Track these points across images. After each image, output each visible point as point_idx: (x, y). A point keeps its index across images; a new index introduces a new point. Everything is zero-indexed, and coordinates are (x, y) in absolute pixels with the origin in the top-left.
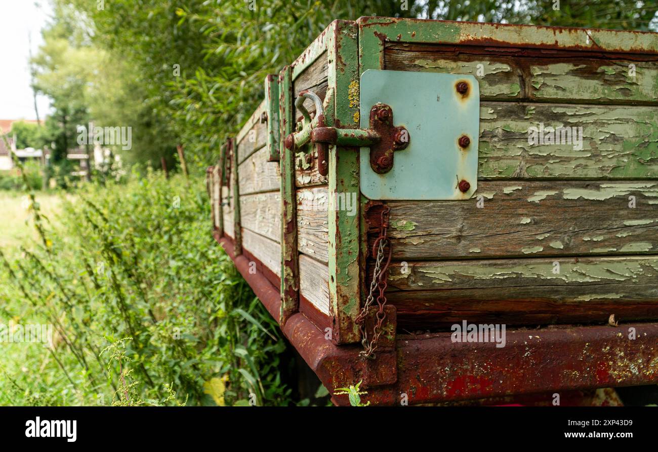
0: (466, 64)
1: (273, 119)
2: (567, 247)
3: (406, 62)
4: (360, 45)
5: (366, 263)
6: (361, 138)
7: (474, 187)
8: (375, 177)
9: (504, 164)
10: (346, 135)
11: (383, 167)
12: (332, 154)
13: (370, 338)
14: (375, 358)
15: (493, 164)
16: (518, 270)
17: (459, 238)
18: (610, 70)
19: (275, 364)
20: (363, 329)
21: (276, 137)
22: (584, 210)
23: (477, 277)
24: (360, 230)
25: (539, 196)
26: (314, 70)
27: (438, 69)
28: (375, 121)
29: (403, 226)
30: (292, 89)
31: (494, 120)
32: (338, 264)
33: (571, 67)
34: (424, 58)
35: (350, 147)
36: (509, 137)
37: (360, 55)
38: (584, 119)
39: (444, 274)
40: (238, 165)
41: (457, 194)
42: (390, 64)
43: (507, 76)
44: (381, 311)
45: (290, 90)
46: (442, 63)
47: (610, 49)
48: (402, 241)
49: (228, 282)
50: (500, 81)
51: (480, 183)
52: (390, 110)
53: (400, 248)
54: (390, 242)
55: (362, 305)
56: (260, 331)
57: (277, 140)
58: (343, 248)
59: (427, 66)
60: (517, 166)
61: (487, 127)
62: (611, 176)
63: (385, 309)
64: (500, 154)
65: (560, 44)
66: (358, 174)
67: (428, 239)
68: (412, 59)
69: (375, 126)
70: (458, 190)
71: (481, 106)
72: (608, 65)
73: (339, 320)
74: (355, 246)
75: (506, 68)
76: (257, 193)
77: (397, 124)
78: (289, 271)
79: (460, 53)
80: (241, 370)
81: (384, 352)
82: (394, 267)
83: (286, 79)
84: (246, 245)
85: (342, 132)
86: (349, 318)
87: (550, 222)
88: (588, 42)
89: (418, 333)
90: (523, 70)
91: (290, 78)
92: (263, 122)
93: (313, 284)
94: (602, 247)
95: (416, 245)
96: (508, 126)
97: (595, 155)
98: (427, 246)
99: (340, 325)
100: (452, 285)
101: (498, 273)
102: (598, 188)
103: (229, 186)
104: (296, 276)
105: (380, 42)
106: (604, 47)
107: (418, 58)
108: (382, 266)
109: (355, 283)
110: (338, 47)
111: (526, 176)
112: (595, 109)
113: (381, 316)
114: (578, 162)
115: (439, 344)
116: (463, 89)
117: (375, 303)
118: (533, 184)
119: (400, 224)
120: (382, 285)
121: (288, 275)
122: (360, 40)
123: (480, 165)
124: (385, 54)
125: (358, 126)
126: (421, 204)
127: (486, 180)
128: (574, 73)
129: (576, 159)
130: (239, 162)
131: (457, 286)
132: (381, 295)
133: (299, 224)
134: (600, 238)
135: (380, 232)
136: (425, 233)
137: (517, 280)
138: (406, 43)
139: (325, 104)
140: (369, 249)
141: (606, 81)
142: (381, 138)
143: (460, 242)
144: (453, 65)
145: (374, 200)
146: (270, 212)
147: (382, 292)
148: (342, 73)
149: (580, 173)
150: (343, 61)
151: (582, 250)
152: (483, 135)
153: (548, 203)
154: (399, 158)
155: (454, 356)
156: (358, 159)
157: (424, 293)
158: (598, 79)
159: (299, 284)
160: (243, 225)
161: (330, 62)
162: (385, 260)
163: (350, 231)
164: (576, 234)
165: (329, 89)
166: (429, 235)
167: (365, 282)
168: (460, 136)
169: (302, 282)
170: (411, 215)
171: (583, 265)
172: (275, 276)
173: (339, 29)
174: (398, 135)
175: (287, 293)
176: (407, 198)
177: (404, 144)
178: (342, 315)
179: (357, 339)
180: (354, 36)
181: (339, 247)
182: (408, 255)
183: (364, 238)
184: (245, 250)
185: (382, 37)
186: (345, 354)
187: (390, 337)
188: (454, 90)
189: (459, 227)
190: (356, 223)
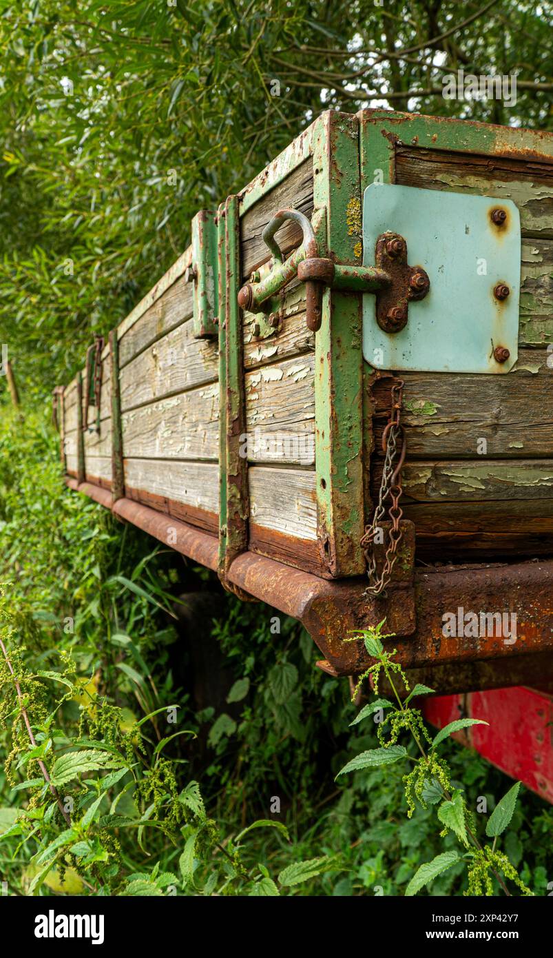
0: (503, 184)
1: (206, 275)
3: (424, 176)
4: (362, 148)
5: (373, 460)
6: (367, 279)
7: (514, 356)
8: (383, 337)
10: (346, 273)
11: (394, 326)
12: (326, 299)
13: (381, 566)
14: (386, 596)
15: (540, 325)
17: (496, 427)
20: (370, 554)
21: (211, 300)
23: (519, 483)
24: (363, 412)
26: (283, 192)
27: (466, 189)
28: (384, 256)
29: (422, 407)
30: (239, 228)
31: (540, 264)
32: (334, 461)
34: (448, 172)
35: (348, 292)
37: (362, 161)
39: (476, 478)
40: (118, 369)
41: (488, 365)
42: (404, 177)
44: (396, 526)
45: (236, 229)
46: (472, 180)
48: (419, 430)
49: (105, 536)
50: (547, 211)
51: (522, 352)
52: (403, 243)
53: (416, 440)
54: (402, 431)
55: (368, 519)
57: (212, 305)
58: (341, 437)
59: (452, 184)
61: (531, 273)
63: (400, 525)
64: (547, 312)
66: (360, 331)
67: (454, 427)
68: (433, 172)
69: (384, 265)
70: (493, 360)
71: (523, 243)
73: (336, 542)
74: (357, 434)
76: (159, 399)
77: (413, 262)
78: (235, 490)
79: (495, 169)
80: (121, 666)
81: (398, 588)
82: (408, 468)
83: (232, 213)
84: (130, 483)
85: (341, 269)
86: (350, 539)
89: (437, 564)
91: (237, 212)
92: (190, 280)
93: (278, 502)
95: (438, 436)
98: (452, 437)
99: (336, 549)
100: (485, 495)
103: (99, 404)
104: (245, 498)
105: (390, 145)
107: (439, 171)
108: (394, 464)
109: (358, 489)
110: (332, 149)
113: (395, 535)
115: (470, 578)
116: (499, 219)
117: (386, 518)
119: (416, 406)
120: (395, 492)
121: (234, 496)
122: (362, 141)
123: (522, 326)
124: (396, 163)
125: (359, 262)
126: (444, 378)
127: (530, 347)
130: (121, 364)
131: (492, 497)
132: (395, 505)
135: (390, 417)
136: (450, 420)
138: (424, 149)
139: (314, 227)
140: (374, 440)
142: (391, 281)
143: (496, 433)
144: (485, 184)
145: (381, 371)
146: (186, 420)
147: (396, 501)
148: (338, 186)
150: (339, 168)
152: (525, 284)
154: (415, 312)
155: (490, 595)
156: (360, 308)
157: (448, 506)
159: (250, 509)
160: (126, 454)
161: (317, 172)
162: (397, 458)
163: (350, 412)
165: (317, 210)
166: (456, 421)
167: (372, 487)
168: (495, 284)
169: (254, 505)
170: (431, 393)
173: (334, 124)
174: (416, 278)
175: (231, 522)
176: (425, 369)
177: (421, 292)
178: (340, 536)
179: (361, 570)
180: (353, 134)
181: (335, 436)
182: (427, 450)
183: (369, 424)
184: (131, 490)
185: (391, 137)
186: (341, 593)
187: (407, 567)
188: (486, 220)
189: (495, 411)
190: (358, 401)
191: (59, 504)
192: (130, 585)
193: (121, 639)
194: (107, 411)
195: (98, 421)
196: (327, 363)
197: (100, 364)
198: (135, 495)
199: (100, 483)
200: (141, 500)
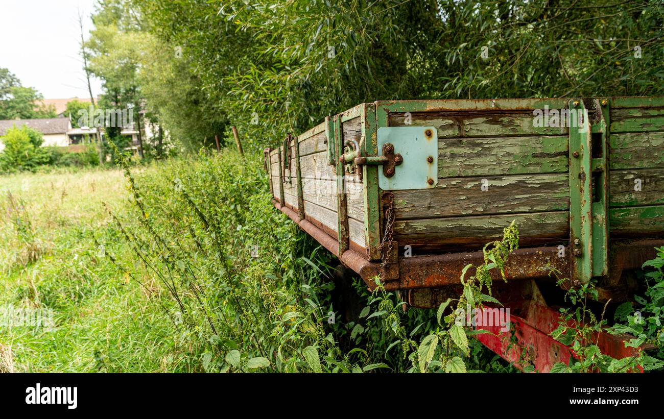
0: (430, 121)
1: (331, 142)
2: (485, 210)
3: (400, 122)
4: (377, 115)
5: (383, 221)
6: (379, 161)
7: (436, 182)
8: (386, 179)
9: (451, 169)
10: (371, 160)
11: (390, 175)
12: (365, 168)
13: (385, 257)
14: (388, 266)
15: (445, 170)
16: (460, 222)
17: (429, 208)
18: (505, 120)
19: (328, 299)
20: (382, 253)
21: (333, 152)
22: (493, 191)
23: (439, 227)
24: (379, 205)
25: (470, 185)
26: (354, 123)
27: (416, 124)
28: (385, 152)
29: (401, 202)
30: (341, 127)
31: (445, 148)
32: (369, 222)
33: (485, 119)
35: (372, 166)
36: (453, 156)
37: (377, 120)
38: (492, 145)
39: (422, 226)
40: (298, 156)
41: (427, 186)
42: (392, 124)
43: (451, 125)
44: (390, 243)
46: (419, 121)
47: (505, 109)
48: (400, 210)
49: (294, 239)
50: (448, 129)
51: (440, 180)
52: (392, 146)
53: (399, 213)
54: (394, 211)
55: (381, 242)
56: (319, 273)
57: (333, 154)
58: (371, 214)
59: (410, 124)
60: (458, 170)
61: (442, 152)
62: (508, 173)
63: (392, 243)
64: (449, 165)
65: (478, 109)
66: (378, 178)
67: (413, 208)
69: (385, 155)
70: (428, 184)
71: (438, 141)
72: (504, 117)
73: (371, 249)
74: (377, 213)
75: (451, 122)
77: (396, 152)
78: (343, 227)
79: (427, 116)
80: (306, 299)
81: (392, 264)
82: (396, 223)
83: (338, 121)
84: (307, 212)
85: (369, 159)
86: (375, 248)
87: (476, 198)
88: (493, 106)
90: (459, 122)
91: (340, 121)
92: (325, 143)
93: (357, 233)
94: (504, 210)
95: (407, 212)
96: (453, 151)
97: (499, 163)
98: (413, 212)
99: (371, 251)
100: (426, 231)
101: (450, 224)
102: (501, 180)
103: (290, 169)
104: (347, 230)
105: (387, 113)
106: (502, 108)
108: (390, 223)
109: (378, 231)
110: (366, 117)
111: (463, 175)
112: (498, 140)
113: (390, 246)
114: (490, 167)
116: (429, 134)
117: (387, 240)
118: (467, 179)
119: (399, 202)
120: (390, 232)
121: (343, 229)
122: (376, 113)
123: (439, 171)
124: (389, 119)
125: (377, 155)
126: (409, 191)
127: (442, 178)
128: (486, 122)
129: (489, 165)
130: (300, 155)
131: (429, 231)
132: (390, 237)
133: (348, 202)
134: (503, 205)
135: (389, 206)
136: (411, 206)
137: (460, 228)
138: (399, 113)
139: (360, 145)
140: (384, 214)
141: (503, 125)
142: (388, 160)
143: (429, 210)
144: (424, 122)
145: (386, 191)
147: (390, 235)
148: (368, 129)
149: (491, 172)
150: (368, 124)
151: (493, 211)
152: (439, 156)
153: (475, 188)
154: (397, 169)
155: (428, 266)
156: (377, 171)
157: (412, 235)
158: (499, 124)
160: (304, 198)
161: (362, 122)
162: (392, 220)
163: (374, 206)
164: (489, 203)
165: (362, 137)
166: (414, 206)
167: (382, 230)
168: (428, 157)
169: (350, 233)
170: (404, 197)
171: (494, 219)
172: (333, 231)
173: (366, 108)
174: (397, 158)
175: (342, 239)
176: (402, 189)
177: (400, 162)
178: (372, 247)
179: (379, 258)
180: (373, 111)
181: (369, 214)
182: (403, 217)
183: (382, 209)
184: (307, 216)
185: (387, 110)
186: (373, 265)
187: (395, 256)
188: (424, 135)
189: (429, 202)
190: (377, 201)
191: (272, 220)
192: (309, 262)
193: (306, 287)
194: (294, 174)
195: (290, 177)
196: (366, 189)
197: (290, 148)
198: (309, 219)
199: (292, 209)
200: (312, 222)
